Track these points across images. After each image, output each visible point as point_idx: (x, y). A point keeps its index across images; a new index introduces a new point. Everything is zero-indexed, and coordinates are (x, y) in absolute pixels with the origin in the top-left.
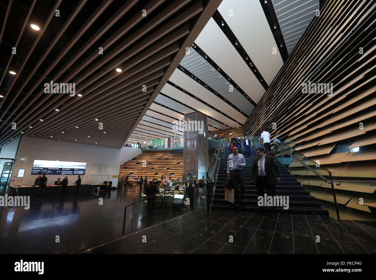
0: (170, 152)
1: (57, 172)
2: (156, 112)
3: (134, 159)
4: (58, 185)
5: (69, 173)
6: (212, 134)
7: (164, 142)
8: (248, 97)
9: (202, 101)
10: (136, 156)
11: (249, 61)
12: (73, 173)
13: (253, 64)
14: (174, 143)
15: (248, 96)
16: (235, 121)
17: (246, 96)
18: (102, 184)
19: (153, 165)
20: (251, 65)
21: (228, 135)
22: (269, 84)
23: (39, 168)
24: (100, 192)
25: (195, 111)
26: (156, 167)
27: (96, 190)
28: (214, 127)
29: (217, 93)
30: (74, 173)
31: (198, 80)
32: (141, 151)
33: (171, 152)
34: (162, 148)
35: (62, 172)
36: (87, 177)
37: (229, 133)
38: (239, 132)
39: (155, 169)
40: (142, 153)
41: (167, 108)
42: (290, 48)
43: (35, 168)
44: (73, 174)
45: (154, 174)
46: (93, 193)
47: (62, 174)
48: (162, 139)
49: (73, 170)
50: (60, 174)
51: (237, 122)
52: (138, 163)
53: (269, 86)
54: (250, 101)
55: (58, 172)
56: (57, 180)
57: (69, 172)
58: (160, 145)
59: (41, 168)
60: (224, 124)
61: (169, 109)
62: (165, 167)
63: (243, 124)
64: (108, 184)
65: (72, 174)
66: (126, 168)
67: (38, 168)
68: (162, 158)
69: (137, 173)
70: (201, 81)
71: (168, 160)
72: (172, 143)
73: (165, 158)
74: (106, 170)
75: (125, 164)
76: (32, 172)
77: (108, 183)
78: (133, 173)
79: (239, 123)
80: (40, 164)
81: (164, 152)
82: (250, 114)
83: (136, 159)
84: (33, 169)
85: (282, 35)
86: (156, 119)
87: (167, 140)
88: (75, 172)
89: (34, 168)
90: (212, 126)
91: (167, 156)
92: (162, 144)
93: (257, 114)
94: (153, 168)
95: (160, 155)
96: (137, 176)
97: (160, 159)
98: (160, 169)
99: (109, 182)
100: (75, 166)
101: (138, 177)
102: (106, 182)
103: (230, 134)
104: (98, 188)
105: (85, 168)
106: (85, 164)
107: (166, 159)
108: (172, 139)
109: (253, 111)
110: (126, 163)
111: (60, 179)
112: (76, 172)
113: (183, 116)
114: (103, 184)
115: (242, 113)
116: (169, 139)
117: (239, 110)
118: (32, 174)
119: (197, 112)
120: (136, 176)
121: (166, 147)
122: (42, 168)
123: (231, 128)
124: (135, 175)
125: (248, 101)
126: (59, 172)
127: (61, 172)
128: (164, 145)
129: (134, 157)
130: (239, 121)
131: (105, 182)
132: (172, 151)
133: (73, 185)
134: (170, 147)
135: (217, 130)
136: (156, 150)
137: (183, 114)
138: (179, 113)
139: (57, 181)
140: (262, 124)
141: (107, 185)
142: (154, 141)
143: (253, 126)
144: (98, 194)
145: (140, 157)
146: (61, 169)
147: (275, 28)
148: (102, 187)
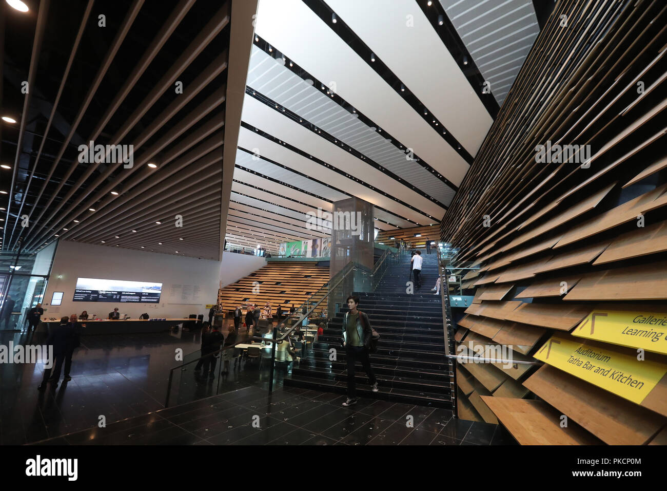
0: (314, 265)
1: (114, 297)
2: (284, 197)
3: (253, 275)
4: (114, 319)
5: (133, 300)
6: (386, 235)
7: (306, 247)
8: (441, 175)
9: (360, 182)
10: (257, 269)
11: (430, 118)
12: (140, 299)
13: (437, 121)
14: (322, 249)
15: (439, 174)
16: (425, 214)
17: (436, 173)
18: (186, 318)
19: (283, 286)
20: (435, 123)
21: (414, 238)
22: (473, 154)
23: (86, 290)
24: (182, 331)
25: (351, 197)
26: (288, 290)
27: (177, 328)
28: (389, 224)
29: (384, 168)
30: (142, 300)
31: (346, 148)
32: (266, 260)
33: (316, 265)
34: (301, 257)
35: (123, 297)
36: (163, 306)
37: (416, 234)
38: (433, 233)
39: (286, 292)
40: (267, 265)
41: (303, 191)
42: (500, 96)
43: (79, 291)
44: (140, 302)
45: (283, 301)
46: (172, 333)
47: (122, 300)
48: (303, 242)
49: (139, 295)
50: (119, 300)
51: (428, 217)
53: (474, 157)
54: (445, 183)
55: (116, 297)
56: (113, 311)
57: (133, 297)
58: (299, 252)
59: (88, 290)
60: (406, 219)
61: (306, 193)
62: (302, 290)
63: (441, 220)
64: (197, 319)
65: (138, 300)
66: (237, 290)
67: (83, 292)
68: (300, 274)
69: (255, 300)
70: (352, 149)
71: (310, 279)
72: (318, 250)
73: (303, 274)
74: (195, 295)
75: (237, 282)
76: (74, 297)
77: (197, 317)
78: (249, 299)
79: (432, 218)
80: (86, 284)
81: (305, 264)
82: (449, 204)
83: (256, 274)
84: (76, 293)
85: (480, 74)
86: (287, 208)
87: (310, 243)
88: (143, 297)
89: (77, 291)
90: (386, 223)
91: (308, 272)
92: (303, 249)
93: (457, 204)
94: (282, 292)
95: (297, 269)
96: (254, 305)
97: (296, 276)
98: (295, 294)
99: (199, 316)
100: (143, 289)
102: (194, 316)
103: (417, 236)
104: (181, 326)
105: (159, 292)
106: (160, 285)
107: (306, 276)
108: (318, 242)
109: (453, 199)
110: (240, 281)
111: (118, 310)
112: (145, 298)
113: (331, 205)
114: (188, 319)
115: (434, 201)
116: (315, 241)
117: (428, 197)
118: (74, 300)
119: (355, 198)
120: (251, 305)
121: (309, 255)
122: (90, 291)
123: (420, 226)
124: (250, 303)
125: (441, 182)
126: (118, 298)
127: (120, 297)
128: (306, 252)
129: (252, 271)
130: (431, 214)
131: (191, 316)
132: (317, 263)
133: (138, 320)
134: (315, 255)
135: (395, 228)
136: (290, 260)
137: (331, 202)
138: (325, 199)
139: (113, 313)
140: (463, 223)
141: (195, 321)
142: (289, 244)
143: (452, 224)
144: (179, 335)
145: (263, 271)
146: (120, 293)
147: (466, 63)
148: (186, 324)
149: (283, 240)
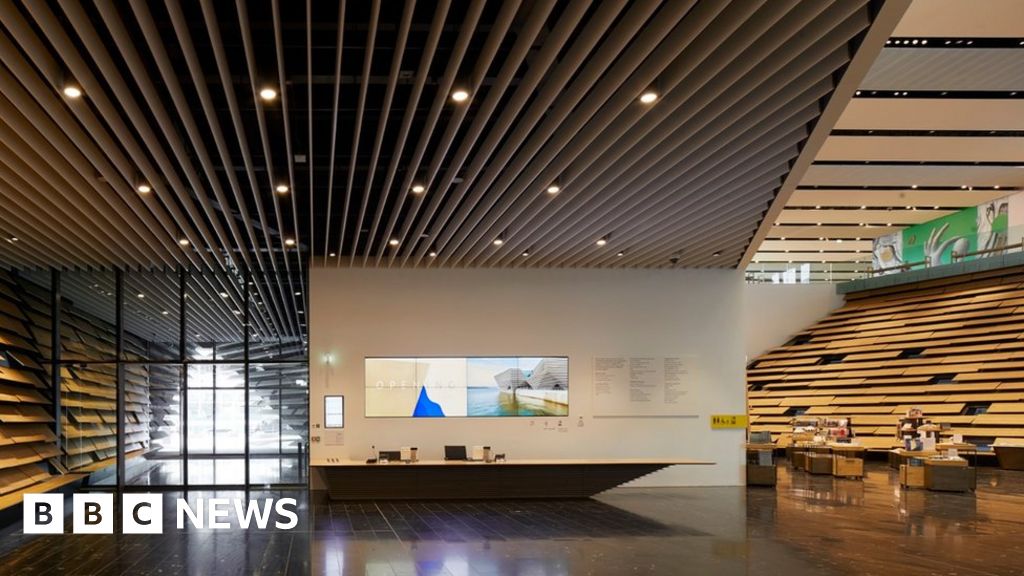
3: (800, 340)
7: (999, 222)
10: (809, 321)
34: (986, 257)
36: (581, 424)
39: (957, 378)
40: (845, 306)
45: (960, 408)
48: (984, 208)
52: (827, 359)
58: (969, 244)
69: (833, 410)
74: (671, 387)
78: (807, 407)
83: (810, 337)
92: (985, 233)
94: (940, 378)
101: (849, 425)
110: (758, 362)
128: (1002, 237)
149: (889, 218)
